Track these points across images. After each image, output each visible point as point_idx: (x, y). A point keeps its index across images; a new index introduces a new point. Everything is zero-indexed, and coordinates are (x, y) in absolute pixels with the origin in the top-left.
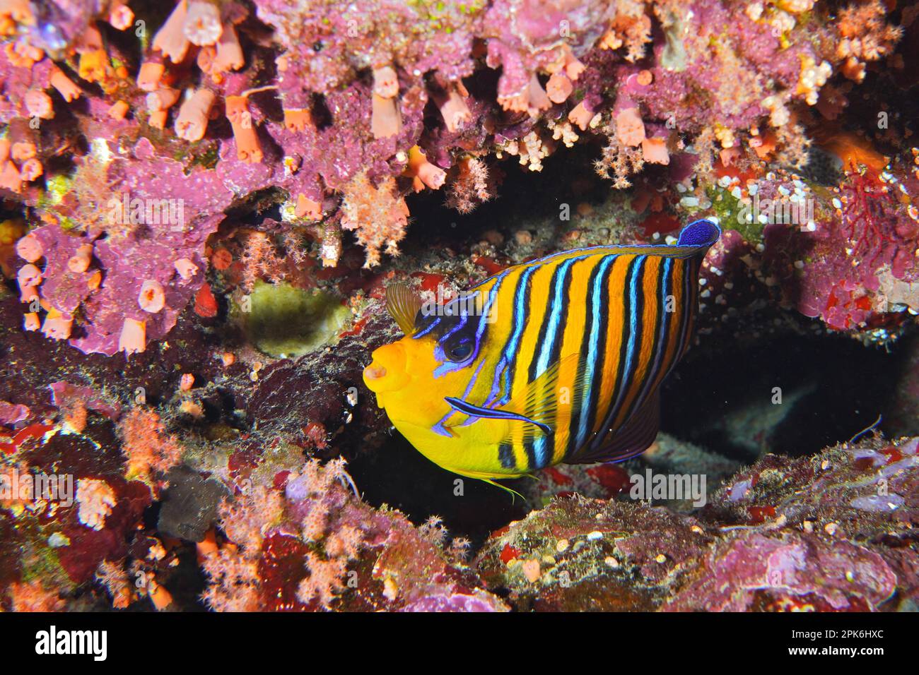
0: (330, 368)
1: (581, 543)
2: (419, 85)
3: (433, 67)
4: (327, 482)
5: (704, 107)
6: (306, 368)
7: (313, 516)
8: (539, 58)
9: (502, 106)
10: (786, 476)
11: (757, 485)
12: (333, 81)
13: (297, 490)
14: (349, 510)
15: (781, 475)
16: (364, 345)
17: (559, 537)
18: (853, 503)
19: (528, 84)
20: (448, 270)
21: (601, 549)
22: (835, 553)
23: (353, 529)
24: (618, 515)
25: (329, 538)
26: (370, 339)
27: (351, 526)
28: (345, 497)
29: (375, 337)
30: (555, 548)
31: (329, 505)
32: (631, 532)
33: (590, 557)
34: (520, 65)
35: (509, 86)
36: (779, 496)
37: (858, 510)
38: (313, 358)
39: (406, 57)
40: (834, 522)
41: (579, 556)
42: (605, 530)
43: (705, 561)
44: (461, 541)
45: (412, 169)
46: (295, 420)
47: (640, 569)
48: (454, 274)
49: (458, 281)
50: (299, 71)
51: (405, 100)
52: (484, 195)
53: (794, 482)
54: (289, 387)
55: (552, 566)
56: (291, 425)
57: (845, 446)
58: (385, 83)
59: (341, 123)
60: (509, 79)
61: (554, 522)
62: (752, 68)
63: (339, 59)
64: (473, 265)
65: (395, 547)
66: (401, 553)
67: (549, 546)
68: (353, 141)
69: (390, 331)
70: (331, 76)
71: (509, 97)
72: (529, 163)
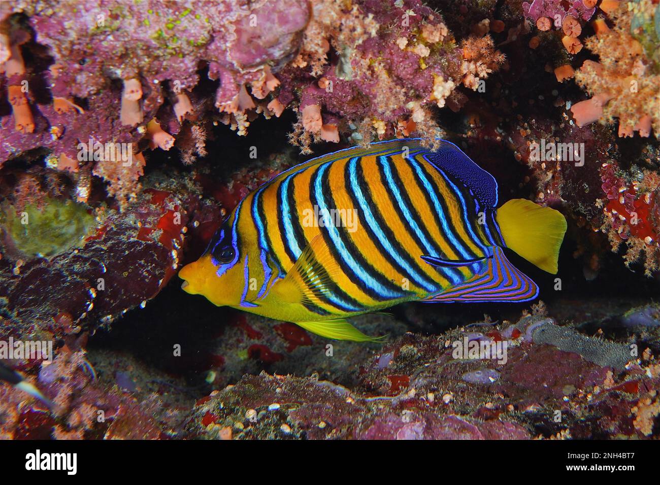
0: (77, 267)
1: (263, 412)
2: (157, 91)
3: (168, 78)
4: (72, 369)
5: (365, 106)
6: (58, 266)
7: (60, 397)
8: (246, 77)
9: (219, 109)
10: (419, 351)
11: (398, 358)
12: (93, 90)
13: (48, 375)
14: (88, 391)
15: (416, 350)
16: (105, 248)
17: (248, 407)
18: (464, 377)
19: (237, 94)
20: (173, 187)
21: (278, 417)
22: (445, 426)
23: (89, 406)
24: (293, 389)
25: (72, 413)
26: (109, 243)
27: (89, 404)
28: (85, 381)
29: (113, 242)
30: (244, 415)
31: (72, 387)
32: (301, 403)
33: (269, 424)
34: (232, 81)
35: (224, 95)
36: (413, 367)
37: (467, 382)
38: (64, 258)
39: (148, 71)
40: (450, 394)
41: (261, 424)
42: (282, 403)
43: (353, 431)
44: (172, 411)
45: (149, 136)
46: (48, 310)
47: (306, 433)
48: (178, 190)
49: (180, 197)
50: (67, 80)
51: (146, 102)
52: (202, 152)
53: (425, 355)
54: (45, 283)
55: (241, 431)
56: (45, 314)
57: (463, 329)
58: (132, 91)
59: (96, 105)
60: (224, 90)
61: (244, 395)
62: (399, 82)
63: (98, 74)
64: (193, 182)
65: (122, 419)
66: (126, 423)
67: (239, 414)
68: (104, 119)
69: (125, 237)
70: (92, 86)
71: (223, 104)
72: (237, 130)
